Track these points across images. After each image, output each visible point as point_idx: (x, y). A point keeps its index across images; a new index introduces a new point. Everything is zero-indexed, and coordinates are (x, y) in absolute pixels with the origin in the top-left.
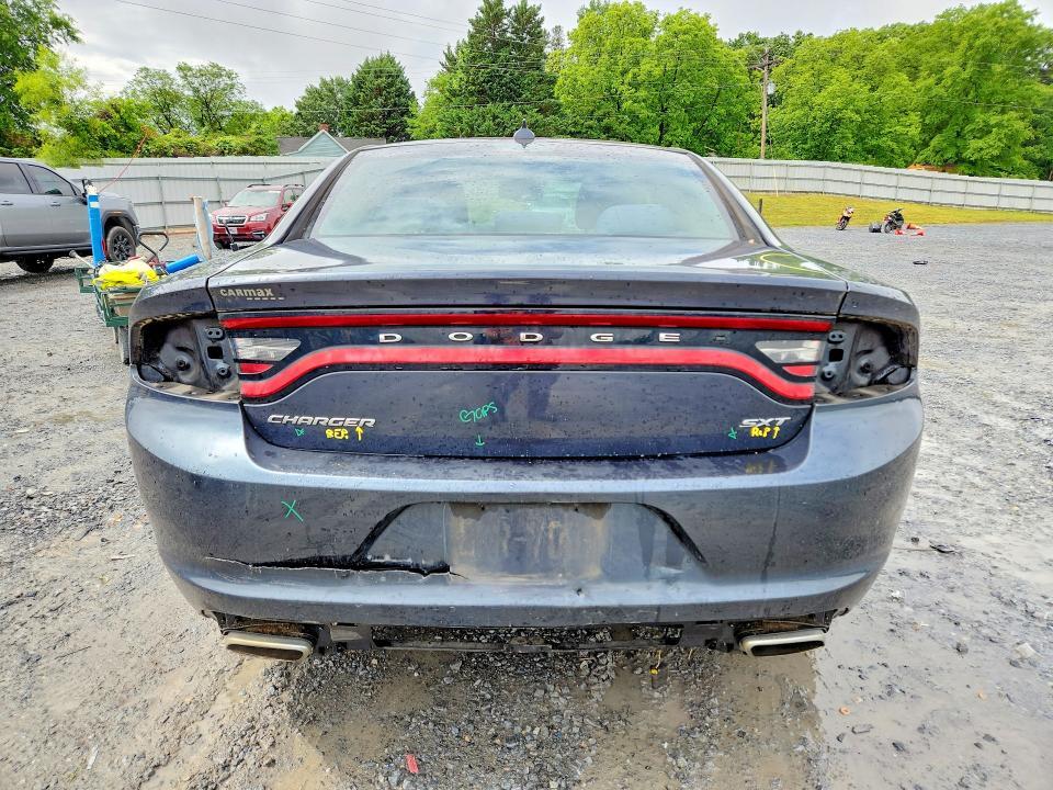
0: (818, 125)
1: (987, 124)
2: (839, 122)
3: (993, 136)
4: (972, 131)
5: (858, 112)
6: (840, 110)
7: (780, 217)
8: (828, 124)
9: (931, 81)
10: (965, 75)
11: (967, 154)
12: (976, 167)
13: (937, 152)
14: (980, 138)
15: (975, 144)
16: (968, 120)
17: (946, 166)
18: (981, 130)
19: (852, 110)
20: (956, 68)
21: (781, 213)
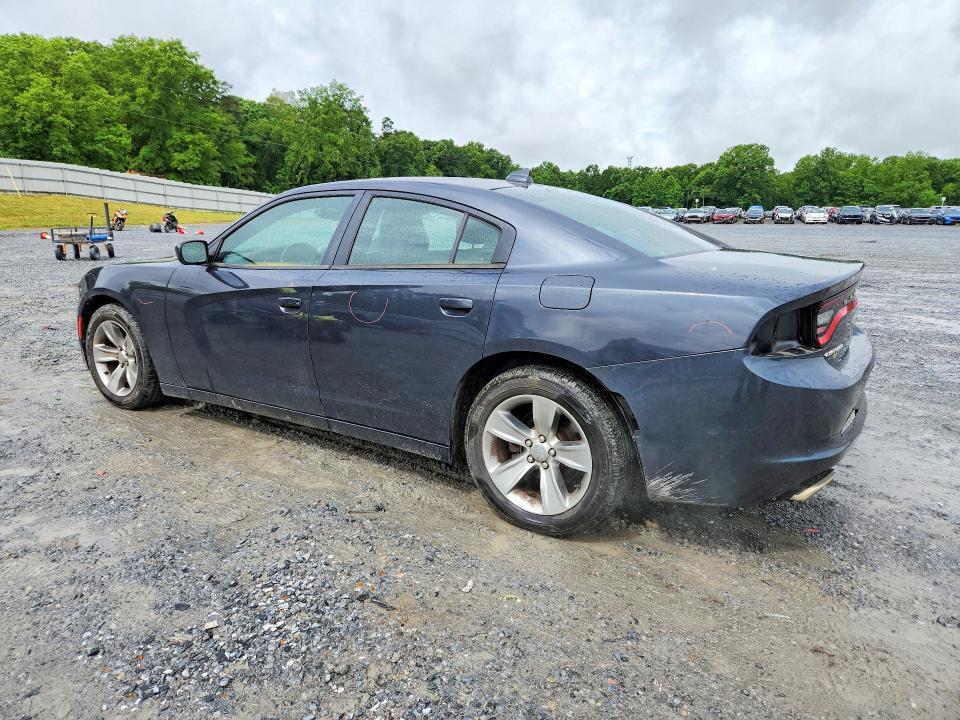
0: (29, 125)
1: (183, 141)
2: (50, 124)
3: (190, 151)
4: (172, 145)
5: (67, 117)
6: (50, 114)
7: (36, 217)
8: (39, 126)
9: (126, 97)
10: (155, 96)
11: (174, 164)
12: (183, 175)
13: (147, 161)
14: (181, 152)
15: (178, 156)
16: (166, 136)
17: (158, 173)
18: (179, 145)
19: (62, 115)
20: (145, 90)
21: (37, 214)
